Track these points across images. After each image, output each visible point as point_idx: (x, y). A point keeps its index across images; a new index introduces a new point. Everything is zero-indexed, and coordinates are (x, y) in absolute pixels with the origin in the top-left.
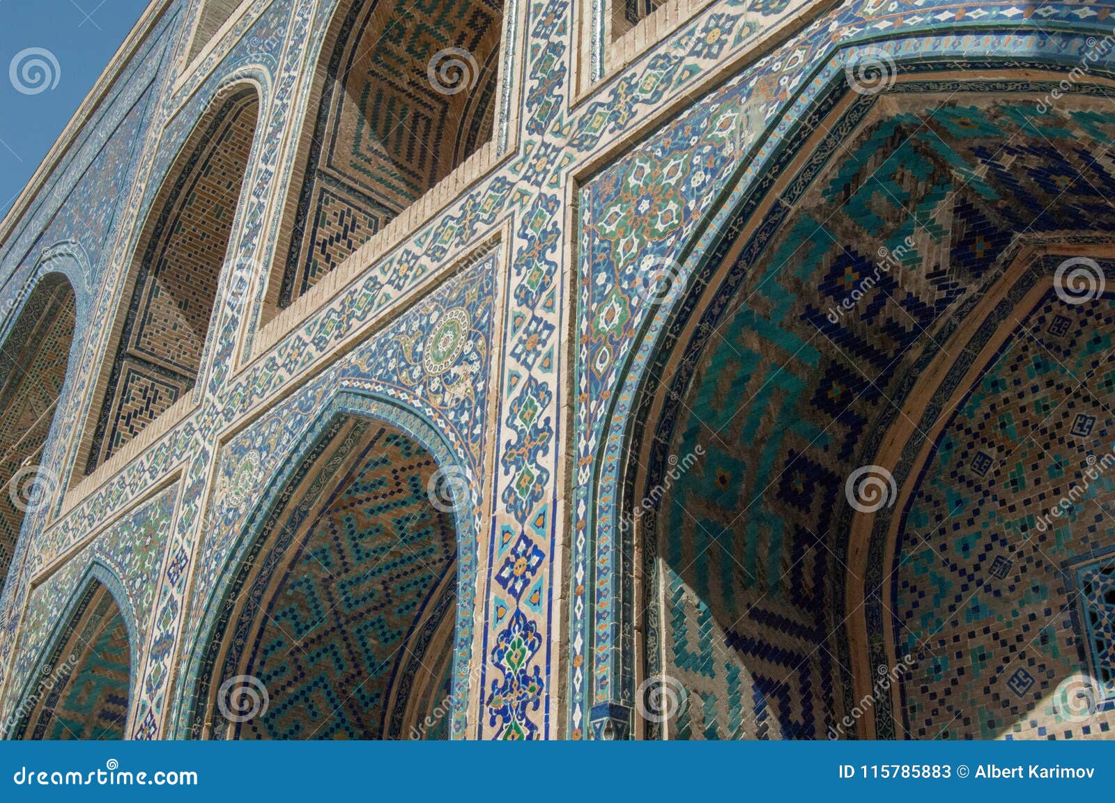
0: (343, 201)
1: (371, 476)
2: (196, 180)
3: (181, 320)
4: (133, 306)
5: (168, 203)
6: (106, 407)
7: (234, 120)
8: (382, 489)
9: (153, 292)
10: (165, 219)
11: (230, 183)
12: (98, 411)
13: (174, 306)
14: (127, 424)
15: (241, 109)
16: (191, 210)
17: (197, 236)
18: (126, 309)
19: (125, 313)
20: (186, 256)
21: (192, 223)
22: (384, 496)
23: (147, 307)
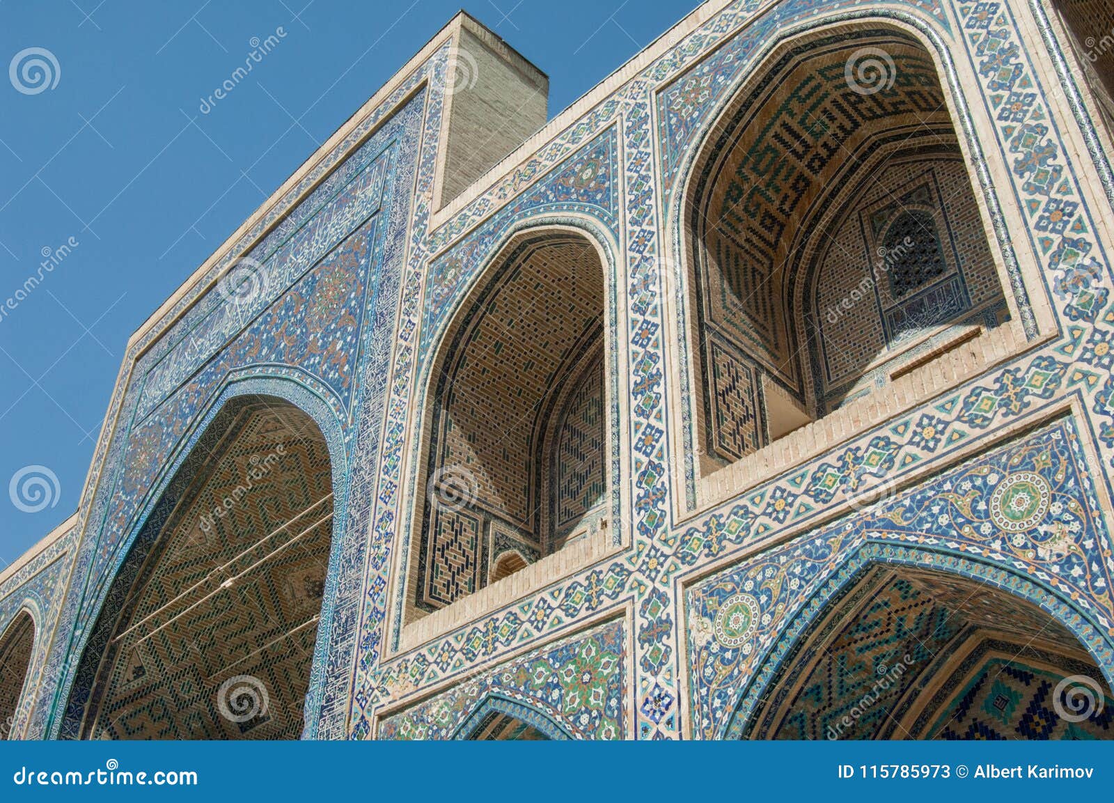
0: (726, 353)
1: (872, 618)
2: (482, 317)
3: (472, 453)
4: (434, 440)
5: (455, 339)
6: (424, 540)
7: (524, 262)
8: (877, 630)
9: (447, 426)
10: (453, 354)
11: (512, 321)
12: (419, 543)
13: (465, 441)
14: (443, 556)
15: (533, 251)
16: (475, 345)
17: (479, 371)
18: (428, 442)
19: (428, 446)
20: (469, 390)
21: (475, 358)
22: (876, 636)
23: (445, 440)
